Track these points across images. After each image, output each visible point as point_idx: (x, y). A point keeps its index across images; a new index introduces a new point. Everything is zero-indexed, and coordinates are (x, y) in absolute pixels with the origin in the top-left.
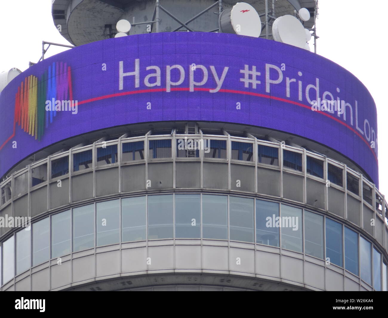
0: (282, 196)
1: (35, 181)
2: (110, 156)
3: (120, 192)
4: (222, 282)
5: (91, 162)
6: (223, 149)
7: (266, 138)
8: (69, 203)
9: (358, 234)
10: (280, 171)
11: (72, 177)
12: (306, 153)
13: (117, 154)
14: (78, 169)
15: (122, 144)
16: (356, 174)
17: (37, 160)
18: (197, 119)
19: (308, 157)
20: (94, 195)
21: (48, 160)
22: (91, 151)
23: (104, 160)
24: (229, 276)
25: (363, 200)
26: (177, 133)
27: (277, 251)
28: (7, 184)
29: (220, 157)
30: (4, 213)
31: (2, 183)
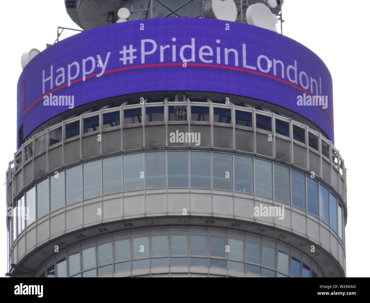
0: (255, 152)
1: (53, 142)
2: (114, 121)
3: (122, 149)
4: (207, 223)
5: (98, 125)
6: (206, 114)
7: (242, 105)
8: (80, 159)
9: (318, 182)
10: (253, 132)
11: (83, 138)
12: (275, 117)
13: (119, 119)
14: (87, 132)
15: (123, 110)
16: (316, 133)
17: (54, 124)
18: (185, 89)
19: (276, 120)
20: (101, 152)
21: (62, 124)
22: (98, 116)
23: (109, 123)
24: (212, 218)
25: (322, 155)
26: (169, 101)
27: (252, 197)
28: (29, 144)
29: (204, 120)
30: (27, 168)
31: (25, 143)
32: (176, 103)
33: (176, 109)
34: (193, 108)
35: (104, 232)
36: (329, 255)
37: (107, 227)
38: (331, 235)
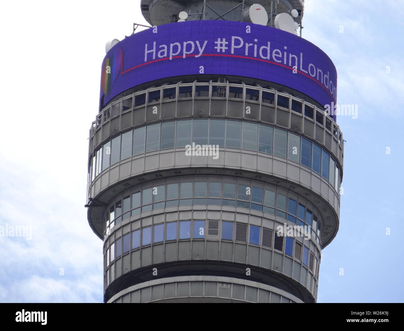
0: (276, 123)
1: (125, 108)
2: (171, 95)
3: (176, 116)
4: (237, 174)
5: (159, 98)
6: (241, 93)
7: (268, 88)
8: (145, 122)
9: (321, 148)
10: (275, 108)
11: (147, 106)
12: (291, 98)
13: (175, 93)
14: (151, 102)
15: (179, 87)
16: (320, 111)
17: (126, 95)
18: (225, 74)
19: (293, 100)
20: (160, 118)
21: (133, 96)
22: (160, 91)
23: (167, 97)
24: (241, 170)
25: (325, 128)
26: (213, 82)
27: (271, 157)
28: (108, 109)
29: (239, 98)
30: (105, 127)
31: (105, 108)
32: (218, 84)
33: (218, 88)
34: (231, 88)
35: (159, 177)
36: (327, 204)
37: (162, 174)
38: (330, 189)
